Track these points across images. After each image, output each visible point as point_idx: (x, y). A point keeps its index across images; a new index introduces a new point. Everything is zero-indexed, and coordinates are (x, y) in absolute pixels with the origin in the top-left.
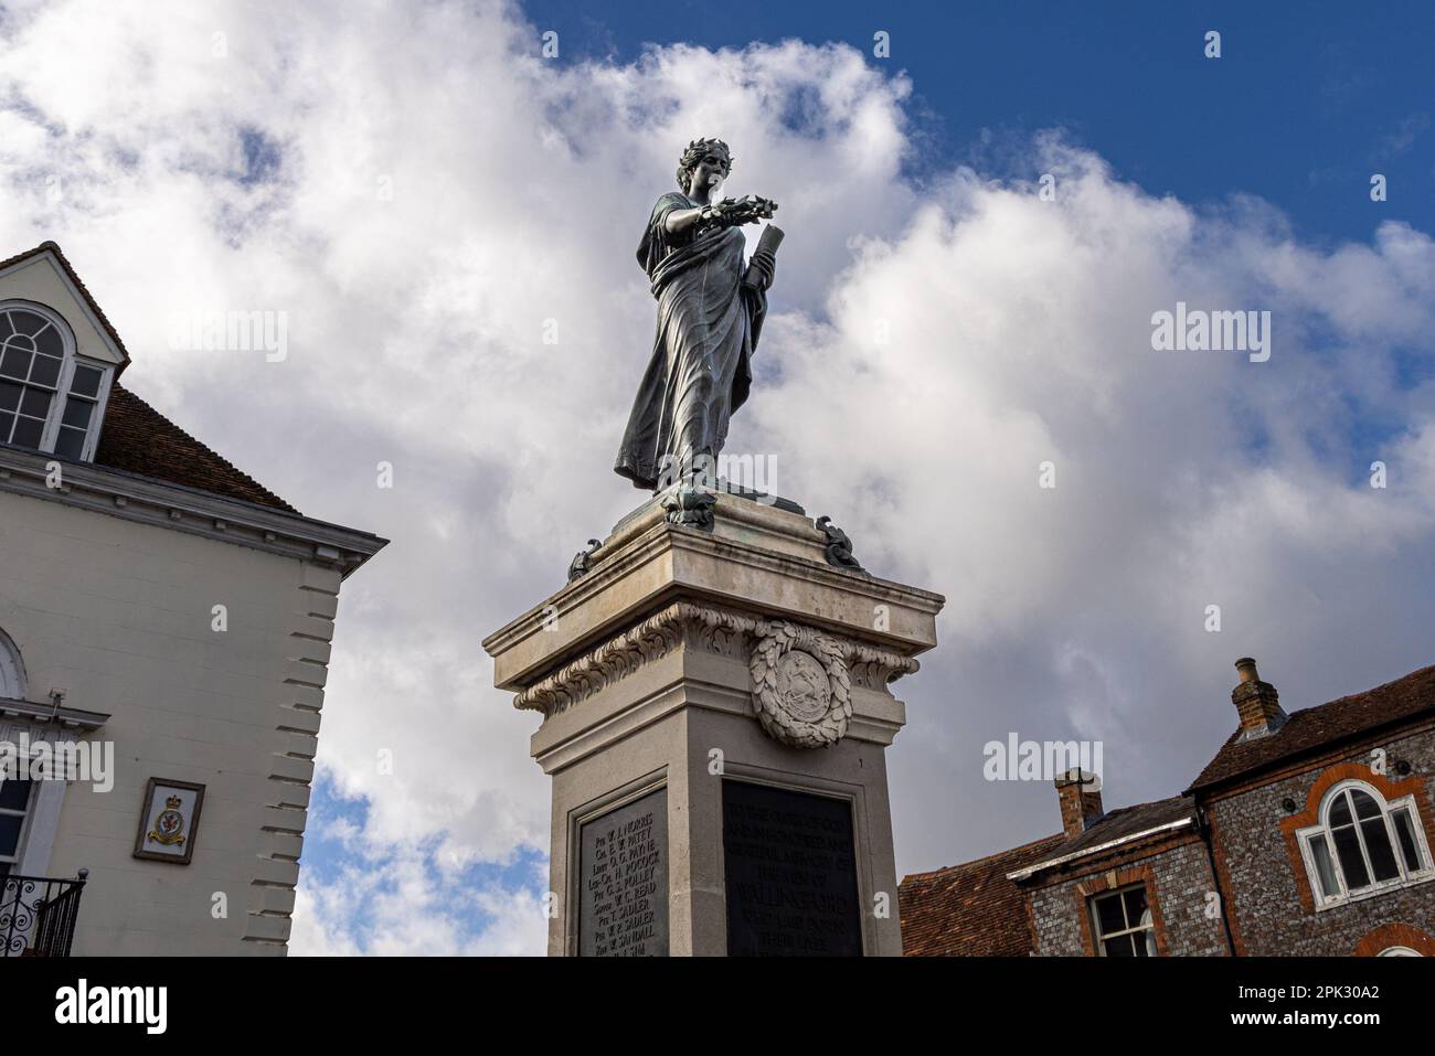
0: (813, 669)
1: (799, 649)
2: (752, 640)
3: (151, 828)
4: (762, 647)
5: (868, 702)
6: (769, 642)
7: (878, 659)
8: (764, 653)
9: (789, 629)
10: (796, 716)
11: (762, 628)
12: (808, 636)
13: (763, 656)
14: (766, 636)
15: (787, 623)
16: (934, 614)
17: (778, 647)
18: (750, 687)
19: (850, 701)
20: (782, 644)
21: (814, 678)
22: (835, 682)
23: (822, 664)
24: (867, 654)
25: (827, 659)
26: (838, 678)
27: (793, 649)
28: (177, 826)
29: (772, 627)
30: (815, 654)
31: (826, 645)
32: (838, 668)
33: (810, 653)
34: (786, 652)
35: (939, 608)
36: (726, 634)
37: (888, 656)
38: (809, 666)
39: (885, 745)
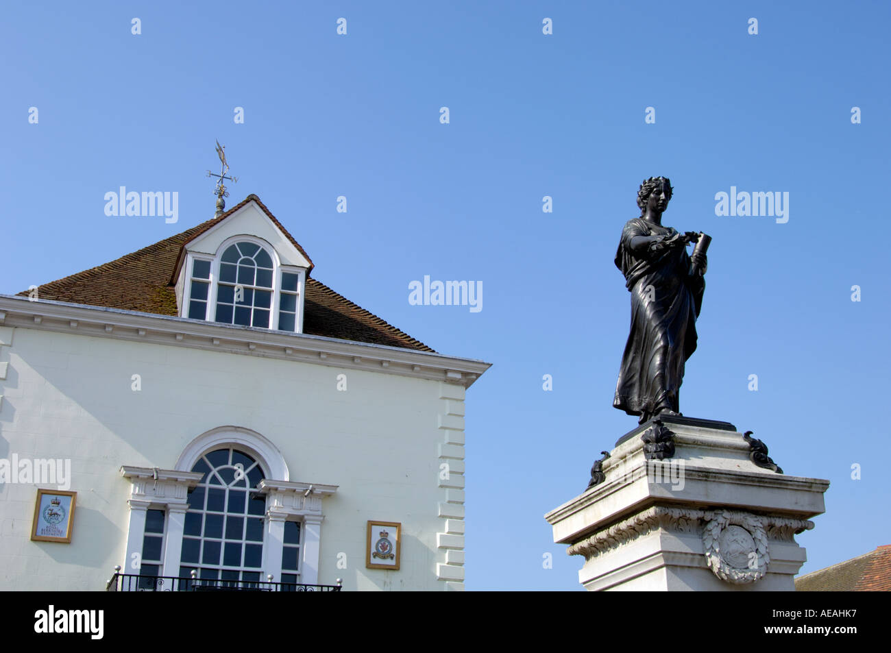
0: (743, 536)
1: (734, 525)
2: (703, 523)
3: (373, 550)
4: (709, 527)
5: (781, 550)
6: (714, 523)
7: (786, 525)
8: (710, 531)
9: (726, 514)
10: (733, 566)
11: (708, 516)
12: (738, 517)
13: (710, 533)
14: (711, 519)
15: (725, 511)
16: (822, 492)
17: (720, 526)
18: (703, 551)
19: (768, 553)
20: (722, 524)
21: (744, 542)
22: (758, 543)
23: (749, 532)
24: (779, 523)
25: (752, 529)
26: (760, 540)
27: (730, 525)
28: (388, 548)
29: (715, 514)
30: (744, 526)
31: (751, 521)
32: (759, 534)
33: (741, 526)
34: (725, 527)
35: (825, 489)
36: (686, 520)
37: (792, 521)
38: (740, 534)
39: (793, 575)
